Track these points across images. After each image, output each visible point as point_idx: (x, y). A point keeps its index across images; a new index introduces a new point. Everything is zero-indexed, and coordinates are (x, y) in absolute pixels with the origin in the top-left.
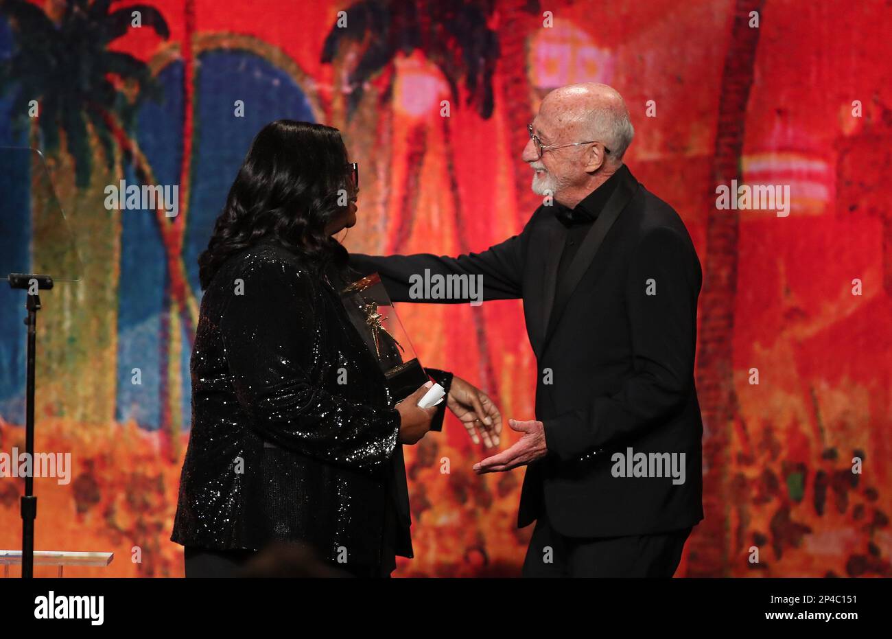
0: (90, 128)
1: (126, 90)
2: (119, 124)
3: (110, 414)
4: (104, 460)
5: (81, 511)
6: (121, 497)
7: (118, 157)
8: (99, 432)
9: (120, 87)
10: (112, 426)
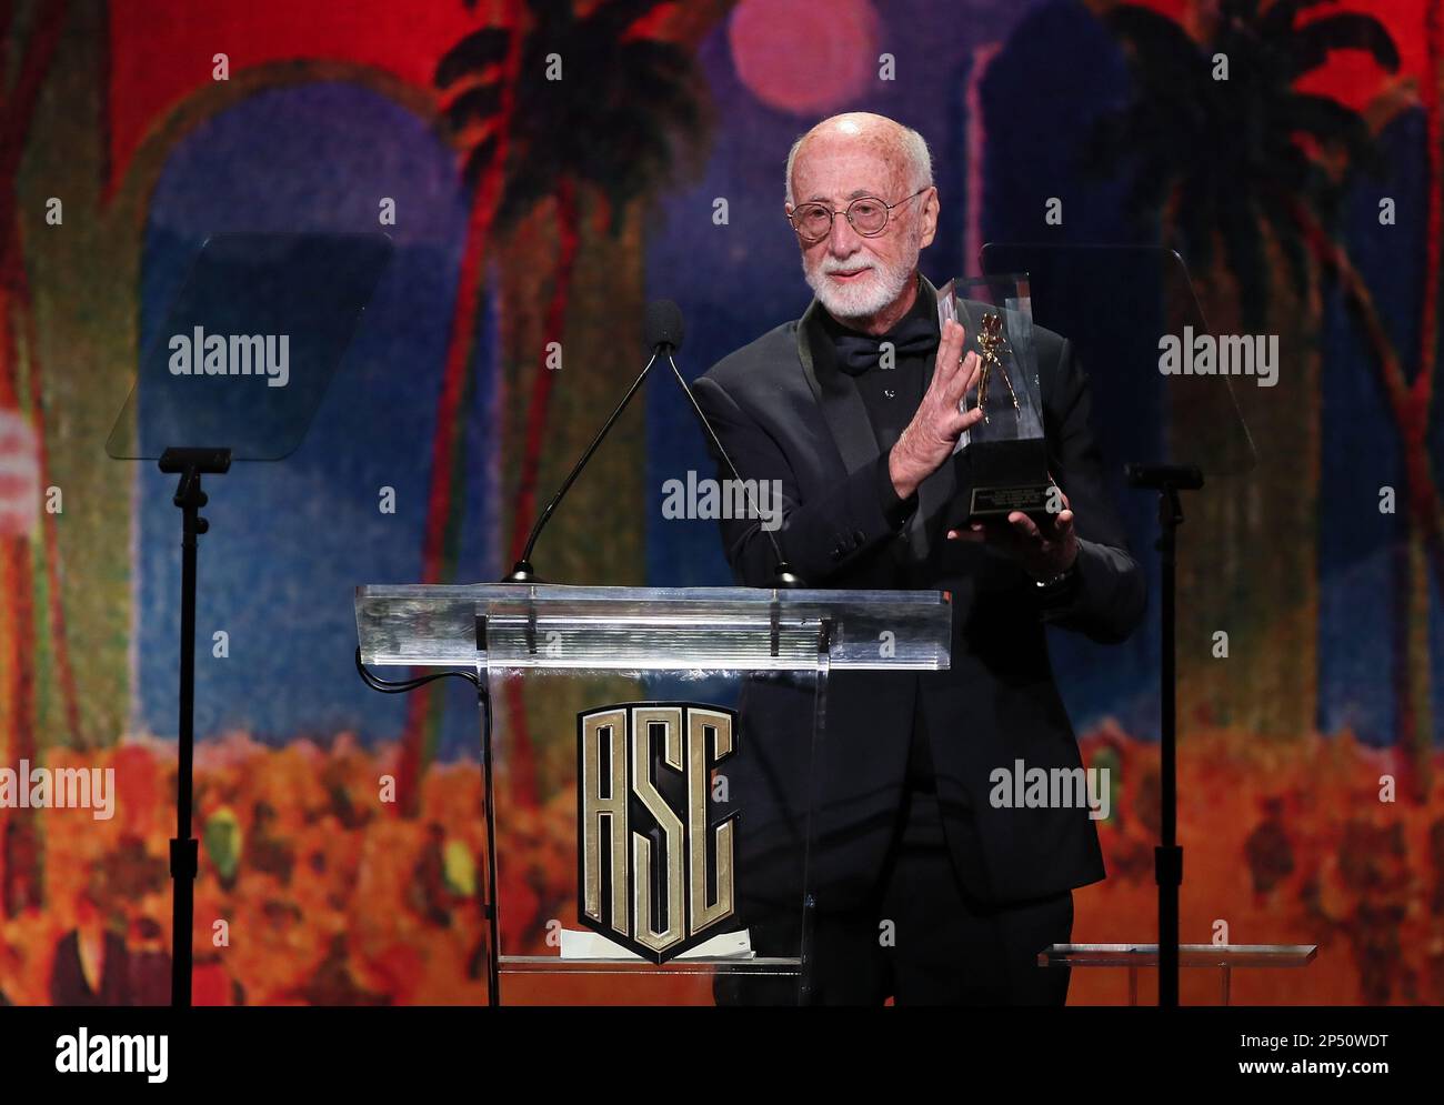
0: (1264, 227)
1: (1326, 160)
2: (1314, 219)
3: (1308, 719)
4: (1298, 799)
5: (1261, 890)
6: (1330, 862)
7: (1314, 275)
8: (1290, 751)
9: (1315, 155)
10: (1313, 741)
